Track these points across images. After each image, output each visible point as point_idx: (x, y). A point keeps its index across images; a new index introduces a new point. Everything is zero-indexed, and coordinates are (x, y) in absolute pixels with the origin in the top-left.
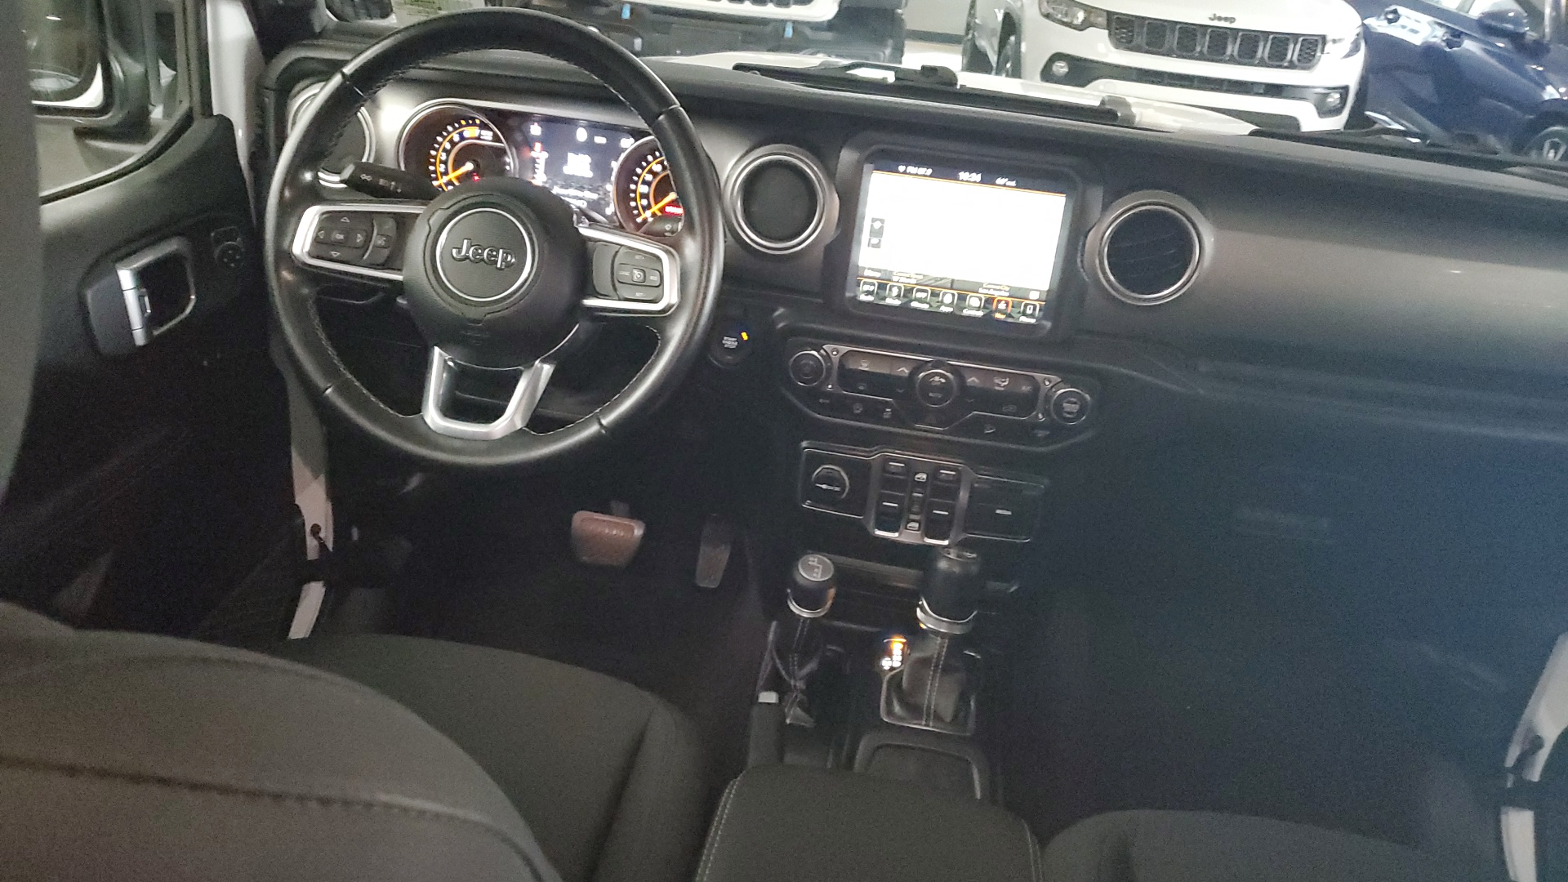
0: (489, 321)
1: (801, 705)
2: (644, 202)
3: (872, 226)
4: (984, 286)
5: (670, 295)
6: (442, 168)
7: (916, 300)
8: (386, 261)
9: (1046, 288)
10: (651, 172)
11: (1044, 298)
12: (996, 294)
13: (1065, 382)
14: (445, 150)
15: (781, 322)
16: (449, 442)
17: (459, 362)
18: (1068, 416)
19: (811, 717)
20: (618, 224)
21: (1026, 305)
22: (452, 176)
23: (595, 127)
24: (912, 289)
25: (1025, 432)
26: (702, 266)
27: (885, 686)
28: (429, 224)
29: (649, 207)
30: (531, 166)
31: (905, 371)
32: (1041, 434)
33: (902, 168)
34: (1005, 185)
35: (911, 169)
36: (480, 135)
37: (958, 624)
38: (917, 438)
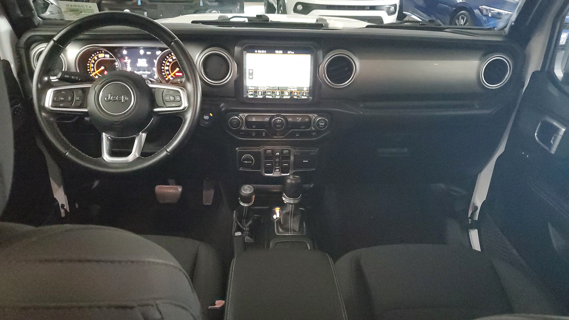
0: (121, 121)
1: (249, 235)
2: (168, 73)
3: (249, 72)
4: (289, 88)
5: (185, 104)
6: (92, 70)
7: (267, 95)
8: (81, 105)
9: (309, 86)
10: (168, 62)
11: (309, 89)
12: (293, 90)
13: (319, 116)
14: (92, 63)
15: (223, 108)
16: (114, 165)
17: (113, 137)
18: (322, 127)
19: (253, 239)
20: (160, 81)
21: (303, 93)
22: (97, 72)
23: (146, 49)
24: (266, 92)
25: (308, 134)
26: (194, 92)
27: (275, 224)
28: (95, 90)
29: (170, 74)
30: (125, 65)
31: (267, 119)
32: (314, 134)
33: (256, 51)
34: (291, 53)
35: (259, 51)
36: (105, 56)
37: (296, 199)
38: (274, 141)
